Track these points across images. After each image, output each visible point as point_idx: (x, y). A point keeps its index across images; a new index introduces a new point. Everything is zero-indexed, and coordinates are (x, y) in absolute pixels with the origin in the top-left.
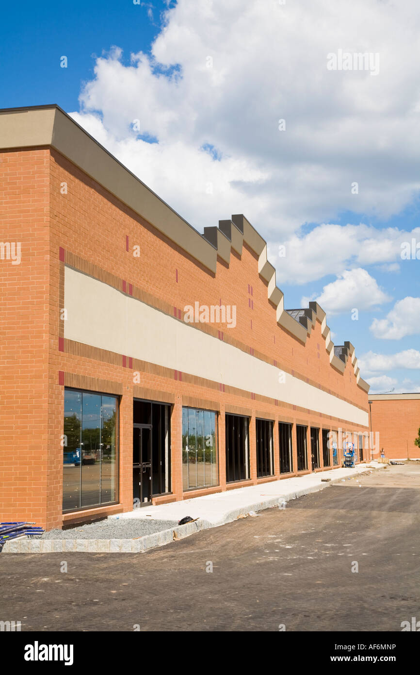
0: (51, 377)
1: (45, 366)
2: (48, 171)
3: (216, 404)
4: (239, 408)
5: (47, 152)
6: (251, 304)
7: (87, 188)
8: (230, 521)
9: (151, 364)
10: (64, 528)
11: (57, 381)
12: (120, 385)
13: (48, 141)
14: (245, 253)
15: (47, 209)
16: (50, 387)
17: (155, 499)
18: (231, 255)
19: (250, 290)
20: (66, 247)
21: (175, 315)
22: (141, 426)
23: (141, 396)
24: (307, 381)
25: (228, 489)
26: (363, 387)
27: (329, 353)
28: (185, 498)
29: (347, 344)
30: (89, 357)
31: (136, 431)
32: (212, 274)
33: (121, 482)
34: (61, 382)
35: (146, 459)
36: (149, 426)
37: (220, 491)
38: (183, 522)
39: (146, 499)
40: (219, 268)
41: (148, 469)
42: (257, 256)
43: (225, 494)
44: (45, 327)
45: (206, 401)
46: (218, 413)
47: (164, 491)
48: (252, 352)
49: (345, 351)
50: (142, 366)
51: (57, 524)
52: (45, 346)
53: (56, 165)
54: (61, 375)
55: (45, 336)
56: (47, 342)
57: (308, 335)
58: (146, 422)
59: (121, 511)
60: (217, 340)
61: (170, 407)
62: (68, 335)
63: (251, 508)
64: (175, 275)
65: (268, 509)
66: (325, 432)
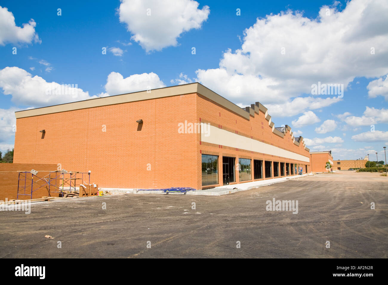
0: (198, 151)
1: (196, 149)
2: (196, 99)
3: (250, 157)
4: (258, 158)
5: (196, 94)
6: (263, 127)
7: (207, 101)
8: (249, 189)
9: (228, 147)
10: (202, 190)
11: (200, 152)
12: (219, 153)
13: (196, 91)
14: (260, 113)
15: (196, 108)
16: (198, 154)
17: (230, 183)
18: (255, 114)
19: (262, 123)
20: (201, 118)
21: (236, 133)
22: (225, 164)
23: (225, 156)
24: (285, 149)
25: (255, 181)
26: (307, 150)
27: (293, 140)
28: (240, 183)
29: (300, 137)
30: (209, 146)
31: (224, 165)
32: (249, 120)
33: (219, 179)
34: (201, 153)
35: (227, 172)
36: (228, 164)
37: (252, 181)
38: (234, 189)
39: (228, 183)
40: (251, 118)
41: (228, 175)
42: (264, 113)
43: (254, 182)
44: (196, 139)
45: (246, 156)
46: (251, 160)
47: (234, 181)
48: (263, 141)
49: (299, 139)
50: (225, 147)
51: (200, 188)
52: (196, 144)
53: (198, 97)
54: (201, 151)
55: (196, 141)
56: (197, 142)
57: (285, 135)
58: (227, 162)
59: (219, 186)
60: (251, 139)
61: (235, 158)
62: (202, 141)
63: (257, 186)
64: (235, 122)
65: (264, 186)
66: (292, 165)
